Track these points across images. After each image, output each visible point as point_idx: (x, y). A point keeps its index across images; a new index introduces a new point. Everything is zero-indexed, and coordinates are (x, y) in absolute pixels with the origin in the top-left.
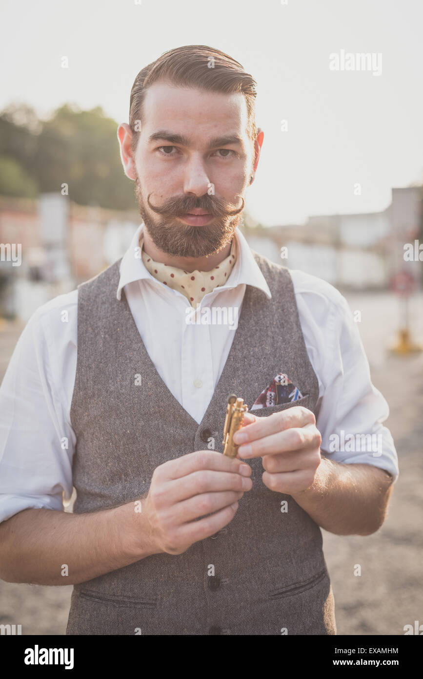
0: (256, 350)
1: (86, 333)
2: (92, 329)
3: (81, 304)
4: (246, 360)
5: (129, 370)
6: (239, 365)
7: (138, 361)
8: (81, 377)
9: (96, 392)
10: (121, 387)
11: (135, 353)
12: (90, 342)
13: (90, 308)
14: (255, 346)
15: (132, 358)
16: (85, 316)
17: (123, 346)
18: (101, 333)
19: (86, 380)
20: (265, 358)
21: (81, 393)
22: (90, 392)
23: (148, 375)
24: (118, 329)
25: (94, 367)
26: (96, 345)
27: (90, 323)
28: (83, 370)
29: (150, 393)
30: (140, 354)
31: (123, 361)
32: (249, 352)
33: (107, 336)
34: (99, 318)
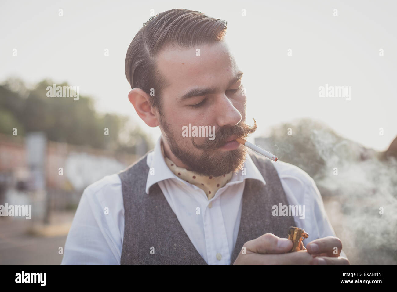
0: (259, 222)
1: (131, 209)
2: (135, 205)
3: (125, 187)
4: (253, 231)
5: (168, 238)
6: (248, 235)
7: (175, 232)
8: (128, 242)
9: (141, 254)
10: (162, 252)
11: (171, 225)
12: (134, 216)
13: (132, 190)
14: (258, 220)
15: (169, 229)
16: (128, 196)
17: (161, 220)
18: (143, 209)
19: (132, 245)
20: (266, 229)
21: (128, 255)
22: (136, 254)
23: (183, 243)
24: (156, 207)
25: (139, 235)
26: (140, 218)
27: (133, 201)
28: (129, 236)
29: (186, 257)
30: (176, 226)
31: (162, 231)
32: (254, 225)
33: (148, 211)
34: (140, 198)
